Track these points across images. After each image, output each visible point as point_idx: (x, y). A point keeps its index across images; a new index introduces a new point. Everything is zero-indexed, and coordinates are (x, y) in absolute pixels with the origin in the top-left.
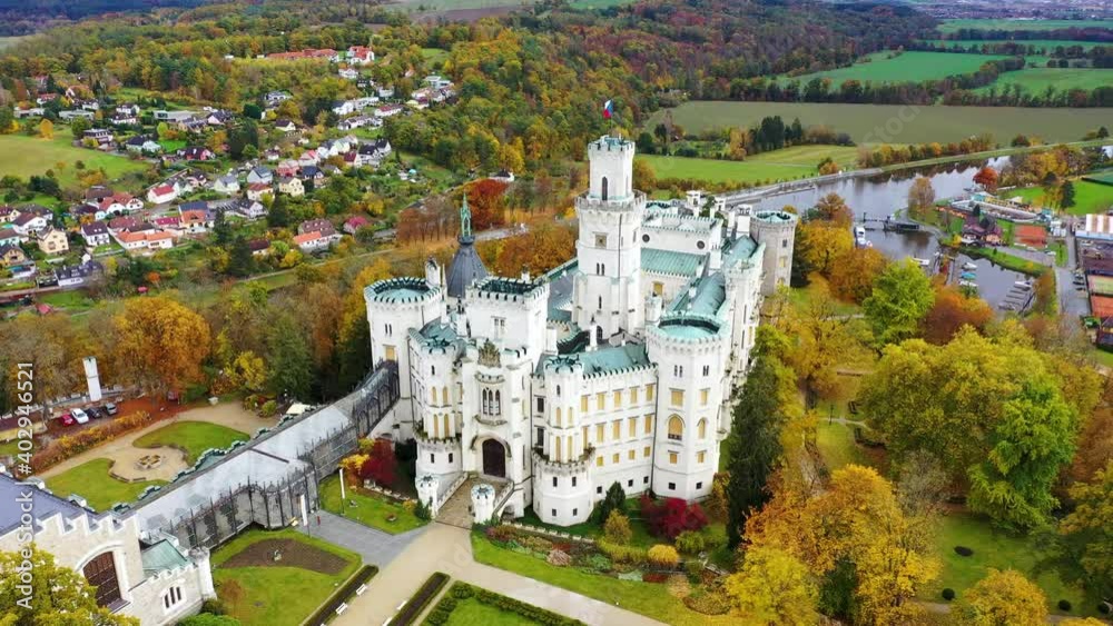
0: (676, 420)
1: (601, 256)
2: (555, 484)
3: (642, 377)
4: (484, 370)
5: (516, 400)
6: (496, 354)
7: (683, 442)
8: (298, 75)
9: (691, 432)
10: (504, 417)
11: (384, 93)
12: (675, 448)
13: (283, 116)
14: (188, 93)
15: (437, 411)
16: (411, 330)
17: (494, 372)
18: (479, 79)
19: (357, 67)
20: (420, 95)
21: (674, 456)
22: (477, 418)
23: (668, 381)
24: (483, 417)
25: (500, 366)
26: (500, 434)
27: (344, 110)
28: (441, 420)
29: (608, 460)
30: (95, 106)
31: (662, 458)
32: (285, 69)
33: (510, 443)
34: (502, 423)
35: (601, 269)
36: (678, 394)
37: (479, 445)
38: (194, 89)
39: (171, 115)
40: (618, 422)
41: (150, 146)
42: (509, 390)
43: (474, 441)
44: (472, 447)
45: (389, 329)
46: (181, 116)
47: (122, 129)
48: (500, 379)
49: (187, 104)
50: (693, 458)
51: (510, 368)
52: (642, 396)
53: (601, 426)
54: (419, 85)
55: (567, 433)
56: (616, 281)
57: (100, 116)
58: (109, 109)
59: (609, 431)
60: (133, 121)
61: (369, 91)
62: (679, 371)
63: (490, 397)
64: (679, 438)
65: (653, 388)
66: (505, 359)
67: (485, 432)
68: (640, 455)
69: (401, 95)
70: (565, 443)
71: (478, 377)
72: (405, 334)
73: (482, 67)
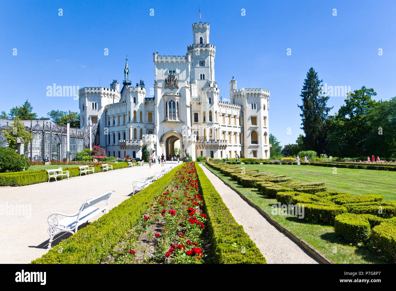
0: (254, 134)
1: (202, 71)
3: (237, 111)
4: (169, 92)
6: (176, 82)
7: (259, 144)
9: (261, 139)
10: (181, 119)
12: (255, 149)
16: (107, 105)
17: (175, 92)
21: (255, 153)
23: (249, 113)
24: (169, 119)
25: (178, 88)
28: (138, 132)
34: (179, 122)
35: (203, 77)
36: (254, 120)
37: (165, 140)
42: (184, 100)
43: (162, 138)
44: (161, 142)
45: (94, 106)
48: (178, 95)
51: (184, 88)
52: (237, 121)
62: (254, 107)
64: (256, 143)
65: (241, 118)
66: (180, 85)
67: (168, 130)
70: (214, 132)
71: (165, 95)
72: (104, 107)
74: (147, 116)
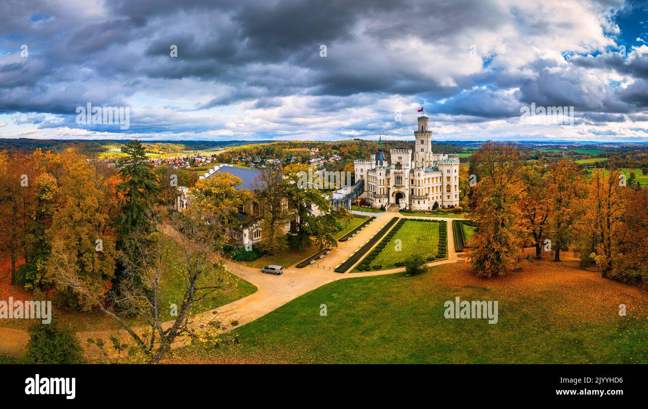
0: (449, 186)
1: (422, 146)
2: (419, 203)
3: (438, 175)
4: (397, 171)
5: (407, 179)
6: (401, 166)
7: (451, 192)
8: (300, 153)
9: (453, 189)
10: (403, 185)
11: (322, 158)
12: (449, 194)
13: (296, 161)
14: (272, 156)
15: (381, 187)
16: (368, 170)
17: (400, 171)
18: (349, 155)
19: (314, 152)
20: (332, 158)
21: (449, 197)
22: (395, 186)
23: (446, 175)
24: (397, 185)
25: (402, 169)
26: (401, 190)
27: (312, 161)
28: (382, 189)
29: (431, 199)
30: (250, 158)
31: (445, 198)
32: (296, 152)
33: (404, 192)
34: (402, 186)
35: (422, 150)
36: (449, 178)
37: (395, 195)
38: (274, 155)
39: (268, 161)
40: (433, 188)
41: (263, 166)
42: (405, 175)
43: (393, 194)
44: (393, 196)
45: (362, 170)
46: (271, 161)
47: (256, 163)
48: (402, 173)
49: (272, 158)
50: (454, 197)
51: (405, 169)
52: (439, 180)
53: (429, 188)
54: (331, 156)
55: (422, 188)
56: (427, 153)
57: (251, 160)
58: (253, 159)
59: (431, 190)
60: (259, 161)
61: (318, 157)
62: (449, 171)
63: (399, 178)
64: (450, 191)
65: (441, 178)
66: (403, 167)
67: (396, 190)
68: (439, 197)
69: (327, 158)
70: (421, 191)
71: (395, 173)
72: (367, 171)
73: (349, 152)
74: (387, 181)
